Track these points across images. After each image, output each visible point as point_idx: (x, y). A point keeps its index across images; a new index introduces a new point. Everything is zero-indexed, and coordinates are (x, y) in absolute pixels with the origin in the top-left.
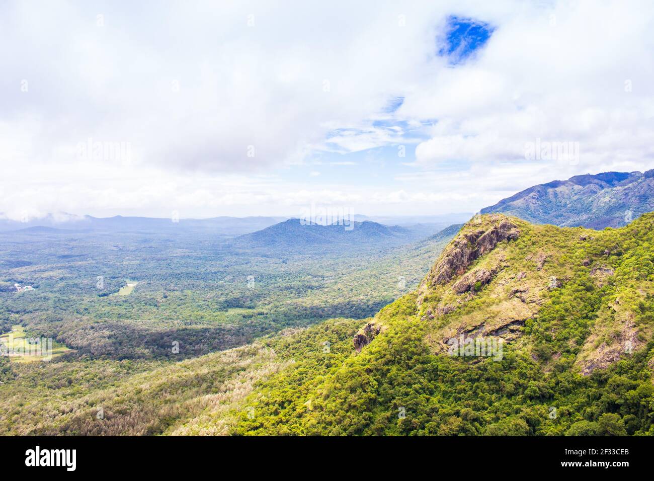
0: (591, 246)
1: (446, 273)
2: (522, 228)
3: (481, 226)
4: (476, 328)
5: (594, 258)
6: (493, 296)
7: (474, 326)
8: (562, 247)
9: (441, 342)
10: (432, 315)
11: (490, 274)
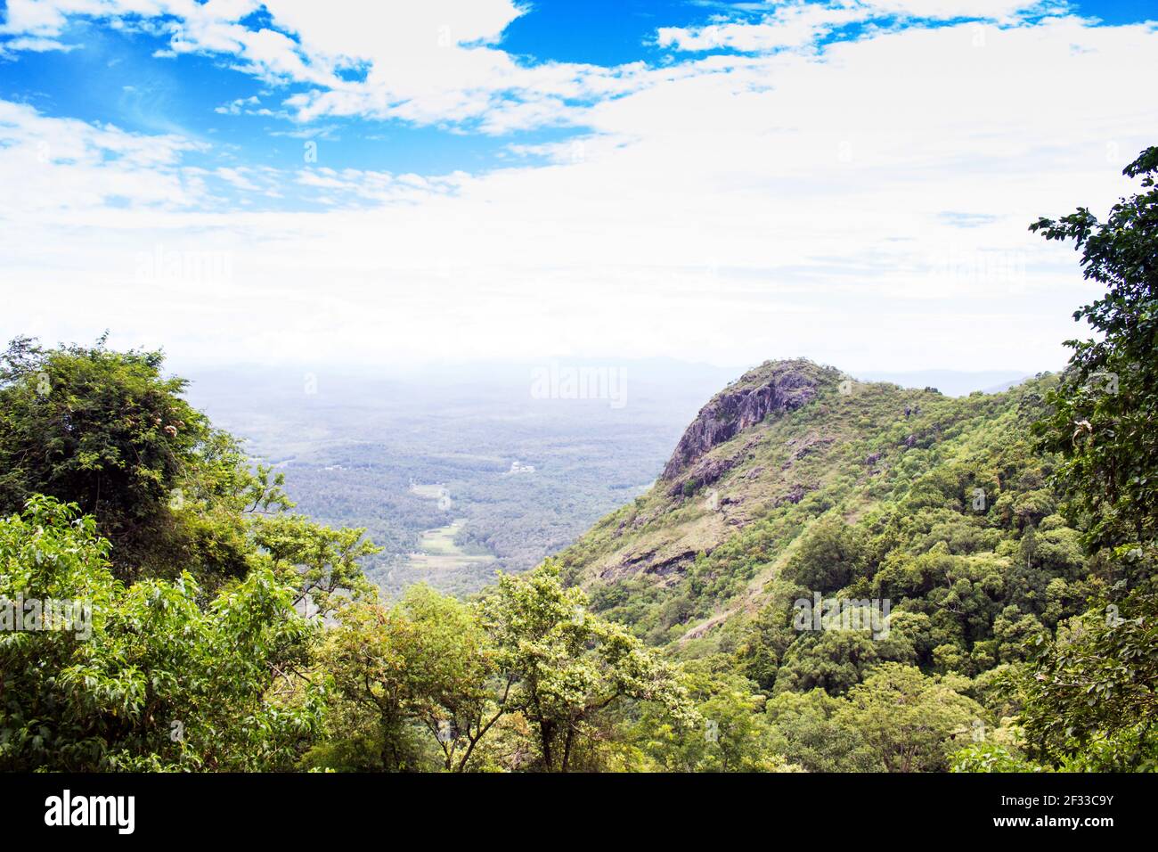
1: (675, 460)
4: (642, 558)
5: (888, 451)
10: (624, 529)
11: (720, 468)
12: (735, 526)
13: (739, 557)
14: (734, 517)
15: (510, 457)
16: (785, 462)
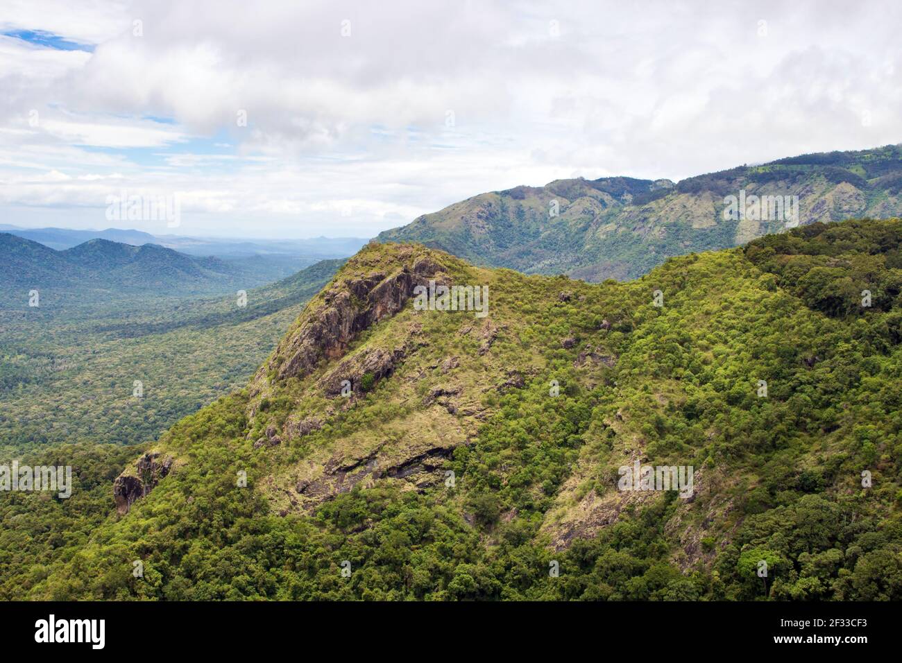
0: (578, 313)
1: (308, 354)
2: (456, 274)
3: (379, 265)
4: (360, 462)
5: (582, 335)
6: (396, 401)
7: (357, 459)
8: (526, 312)
9: (292, 490)
10: (277, 437)
11: (393, 359)
12: (472, 417)
14: (463, 408)
16: (478, 349)
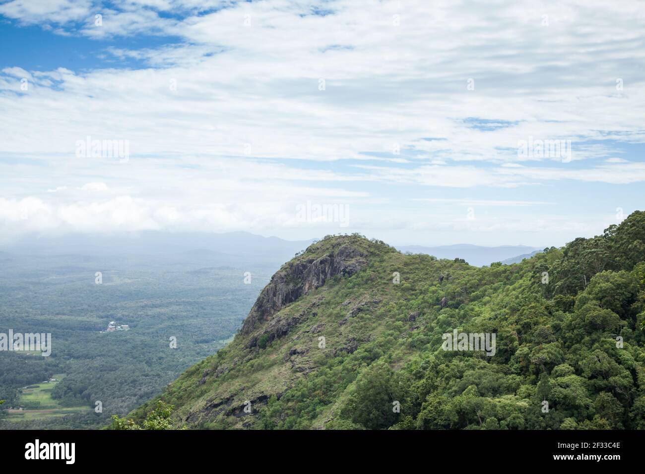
4: (222, 402)
5: (425, 310)
6: (273, 357)
7: (222, 399)
11: (289, 324)
12: (301, 373)
13: (305, 399)
14: (300, 365)
15: (107, 317)
16: (343, 319)
